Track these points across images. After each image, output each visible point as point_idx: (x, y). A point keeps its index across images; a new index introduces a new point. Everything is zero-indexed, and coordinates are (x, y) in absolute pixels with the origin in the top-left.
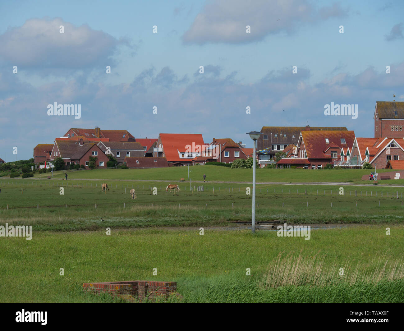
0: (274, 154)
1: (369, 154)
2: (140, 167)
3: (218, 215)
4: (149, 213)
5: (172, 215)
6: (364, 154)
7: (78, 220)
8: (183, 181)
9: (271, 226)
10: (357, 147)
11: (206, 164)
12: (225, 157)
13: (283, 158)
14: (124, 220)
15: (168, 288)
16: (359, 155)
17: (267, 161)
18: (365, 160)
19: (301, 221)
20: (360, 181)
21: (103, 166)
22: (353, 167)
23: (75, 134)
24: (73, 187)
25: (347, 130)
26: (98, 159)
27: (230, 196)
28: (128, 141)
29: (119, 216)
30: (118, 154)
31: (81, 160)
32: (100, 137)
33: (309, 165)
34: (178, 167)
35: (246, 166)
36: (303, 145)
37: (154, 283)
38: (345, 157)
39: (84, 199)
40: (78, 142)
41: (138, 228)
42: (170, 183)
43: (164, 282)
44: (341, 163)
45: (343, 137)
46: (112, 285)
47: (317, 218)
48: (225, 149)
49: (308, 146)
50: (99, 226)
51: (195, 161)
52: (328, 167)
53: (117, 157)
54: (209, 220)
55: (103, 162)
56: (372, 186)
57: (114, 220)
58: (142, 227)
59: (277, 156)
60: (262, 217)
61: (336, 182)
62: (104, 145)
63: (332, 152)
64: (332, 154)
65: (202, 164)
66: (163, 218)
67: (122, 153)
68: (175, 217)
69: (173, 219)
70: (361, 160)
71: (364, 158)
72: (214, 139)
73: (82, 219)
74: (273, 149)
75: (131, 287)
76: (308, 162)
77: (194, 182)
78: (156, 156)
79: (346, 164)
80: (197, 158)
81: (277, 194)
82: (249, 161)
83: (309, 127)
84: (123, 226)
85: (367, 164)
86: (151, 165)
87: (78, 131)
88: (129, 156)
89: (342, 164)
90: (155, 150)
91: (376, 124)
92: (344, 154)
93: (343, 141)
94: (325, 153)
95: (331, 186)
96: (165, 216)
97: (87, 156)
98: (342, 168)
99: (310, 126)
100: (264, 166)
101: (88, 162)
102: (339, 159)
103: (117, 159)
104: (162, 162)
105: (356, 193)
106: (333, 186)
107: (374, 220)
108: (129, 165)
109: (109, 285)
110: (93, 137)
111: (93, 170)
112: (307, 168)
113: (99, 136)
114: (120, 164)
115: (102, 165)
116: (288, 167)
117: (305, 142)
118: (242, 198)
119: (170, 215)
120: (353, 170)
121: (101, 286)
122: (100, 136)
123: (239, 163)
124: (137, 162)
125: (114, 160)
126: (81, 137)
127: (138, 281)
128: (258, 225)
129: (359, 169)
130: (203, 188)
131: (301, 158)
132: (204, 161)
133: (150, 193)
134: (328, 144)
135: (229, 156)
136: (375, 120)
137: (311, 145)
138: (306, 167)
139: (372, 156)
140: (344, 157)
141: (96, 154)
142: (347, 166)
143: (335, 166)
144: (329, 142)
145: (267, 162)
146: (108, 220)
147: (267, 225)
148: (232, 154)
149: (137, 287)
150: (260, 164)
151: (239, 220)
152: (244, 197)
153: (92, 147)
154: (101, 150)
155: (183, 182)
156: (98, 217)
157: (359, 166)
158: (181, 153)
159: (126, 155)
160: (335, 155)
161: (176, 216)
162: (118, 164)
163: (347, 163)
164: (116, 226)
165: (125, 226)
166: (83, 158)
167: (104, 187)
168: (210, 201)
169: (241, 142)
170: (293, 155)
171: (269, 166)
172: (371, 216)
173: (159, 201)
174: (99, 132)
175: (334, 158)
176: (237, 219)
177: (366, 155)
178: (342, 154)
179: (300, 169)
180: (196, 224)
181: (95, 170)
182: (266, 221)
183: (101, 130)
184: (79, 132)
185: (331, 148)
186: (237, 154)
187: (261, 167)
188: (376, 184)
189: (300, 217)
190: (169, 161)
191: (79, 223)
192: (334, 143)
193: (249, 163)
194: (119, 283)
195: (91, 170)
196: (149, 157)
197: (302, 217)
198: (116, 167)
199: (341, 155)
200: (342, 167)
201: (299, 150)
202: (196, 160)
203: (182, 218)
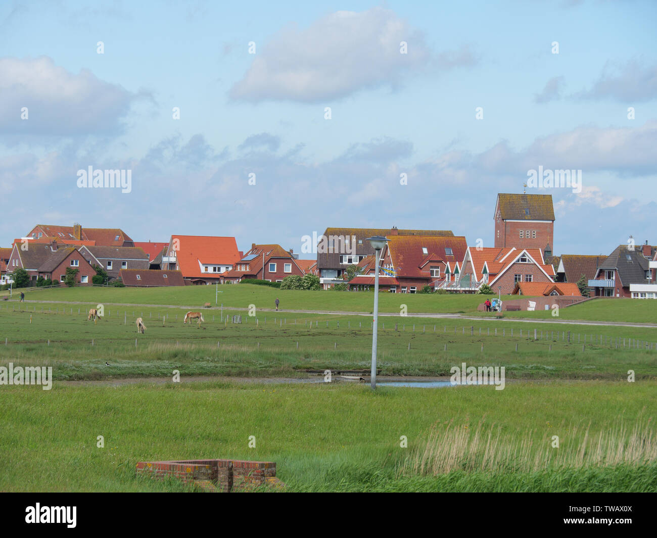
0: (343, 270)
1: (488, 272)
2: (142, 285)
3: (279, 360)
4: (175, 355)
5: (210, 359)
6: (481, 272)
7: (73, 365)
8: (208, 307)
9: (359, 377)
10: (470, 261)
11: (241, 282)
12: (270, 273)
13: (358, 276)
14: (140, 365)
15: (263, 471)
16: (472, 273)
17: (332, 279)
18: (481, 281)
19: (404, 371)
20: (475, 312)
21: (87, 282)
22: (463, 291)
23: (43, 234)
24: (43, 313)
25: (453, 235)
26: (79, 272)
27: (284, 331)
28: (123, 246)
29: (131, 358)
30: (109, 264)
31: (53, 273)
32: (81, 239)
33: (398, 287)
34: (199, 286)
35: (302, 286)
36: (389, 256)
37: (242, 463)
38: (452, 275)
39: (66, 332)
40: (49, 246)
41: (161, 377)
42: (189, 310)
43: (257, 462)
44: (445, 285)
45: (449, 245)
46: (182, 466)
47: (427, 368)
48: (271, 259)
49: (396, 258)
50: (103, 373)
51: (225, 278)
52: (425, 291)
53: (108, 269)
54: (266, 367)
55: (88, 277)
56: (493, 319)
57: (125, 365)
58: (167, 376)
59: (349, 272)
60: (344, 365)
61: (440, 313)
62: (88, 250)
63: (432, 267)
64: (432, 272)
65: (235, 282)
66: (197, 363)
67: (115, 263)
68: (216, 362)
69: (212, 364)
70: (477, 281)
71: (480, 278)
72: (253, 245)
73: (77, 362)
74: (342, 261)
75: (209, 469)
76: (395, 283)
77: (226, 308)
78: (165, 269)
79: (453, 286)
80: (228, 273)
81: (354, 329)
82: (306, 279)
83: (397, 230)
84: (139, 374)
85: (486, 288)
86: (160, 282)
87: (48, 229)
88: (125, 267)
89: (447, 287)
90: (165, 259)
91: (497, 227)
92: (450, 272)
93: (449, 252)
94: (421, 269)
95: (434, 319)
96: (199, 360)
97: (63, 267)
98: (447, 293)
99: (399, 228)
100: (329, 287)
101: (64, 276)
102: (443, 278)
103: (107, 272)
104: (175, 278)
105: (473, 330)
106: (436, 318)
107: (512, 371)
108: (126, 281)
109: (176, 466)
110: (71, 238)
111: (72, 288)
112: (394, 291)
113: (79, 237)
114: (112, 281)
115: (86, 280)
116: (365, 289)
117: (391, 252)
118: (302, 335)
119: (208, 358)
120: (464, 295)
121: (163, 467)
122: (81, 237)
123: (291, 282)
124: (138, 277)
125: (103, 274)
126: (53, 239)
127: (217, 460)
128: (339, 376)
129: (472, 295)
130: (240, 318)
131: (385, 276)
132: (238, 278)
133: (162, 325)
134: (427, 256)
135: (275, 271)
136: (496, 221)
137: (401, 258)
138: (393, 289)
139: (492, 275)
140: (450, 277)
141: (76, 264)
142: (455, 289)
143: (436, 288)
144: (427, 253)
145: (334, 281)
146: (116, 365)
147: (353, 376)
148: (281, 268)
149: (216, 469)
150: (322, 284)
151: (311, 368)
152: (306, 333)
153: (70, 254)
154: (83, 257)
155: (208, 309)
156: (100, 359)
157: (473, 289)
158: (203, 264)
159: (121, 266)
160: (437, 272)
161: (216, 360)
162: (109, 280)
163: (455, 284)
164: (128, 374)
165: (142, 374)
166: (56, 270)
167: (93, 315)
168: (256, 338)
169: (292, 251)
170: (373, 270)
171: (337, 287)
172: (508, 366)
173: (180, 337)
174: (79, 230)
175: (435, 276)
176: (308, 366)
177: (483, 273)
178: (448, 272)
179: (383, 292)
180: (247, 373)
181: (75, 287)
182: (351, 370)
183: (82, 228)
184: (50, 230)
185: (430, 261)
186: (288, 269)
187: (325, 288)
188: (501, 317)
189: (402, 366)
190: (186, 276)
191: (73, 368)
192: (435, 255)
193: (307, 283)
194: (190, 463)
195: (68, 288)
196: (156, 270)
197: (404, 365)
198: (106, 284)
199: (446, 273)
200: (447, 291)
201: (382, 263)
202: (226, 275)
203: (226, 364)
